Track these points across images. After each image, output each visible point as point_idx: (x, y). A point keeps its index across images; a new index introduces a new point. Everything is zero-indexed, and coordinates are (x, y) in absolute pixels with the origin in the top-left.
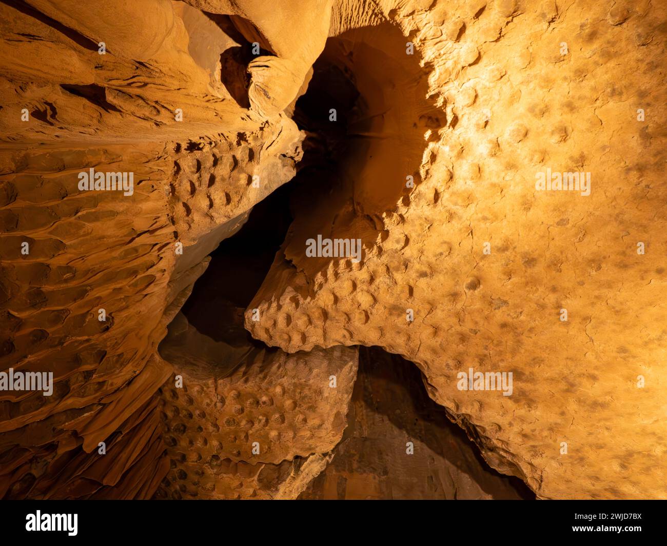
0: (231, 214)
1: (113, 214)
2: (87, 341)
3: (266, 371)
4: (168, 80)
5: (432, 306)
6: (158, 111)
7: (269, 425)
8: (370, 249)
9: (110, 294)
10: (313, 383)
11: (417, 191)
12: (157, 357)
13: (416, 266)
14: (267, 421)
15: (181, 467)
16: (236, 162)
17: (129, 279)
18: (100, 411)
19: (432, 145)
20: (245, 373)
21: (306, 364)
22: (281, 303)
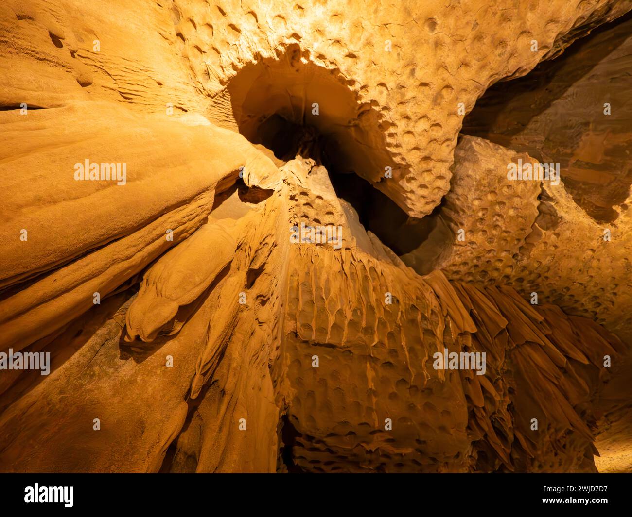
0: (340, 213)
2: (402, 312)
3: (459, 209)
4: (250, 234)
5: (442, 66)
6: (266, 243)
7: (503, 214)
8: (382, 116)
9: (375, 293)
10: (479, 175)
11: (345, 73)
12: (426, 277)
13: (404, 79)
14: (499, 215)
15: (513, 280)
16: (307, 204)
17: (370, 282)
18: (452, 318)
19: (312, 58)
20: (456, 224)
21: (462, 179)
22: (409, 190)
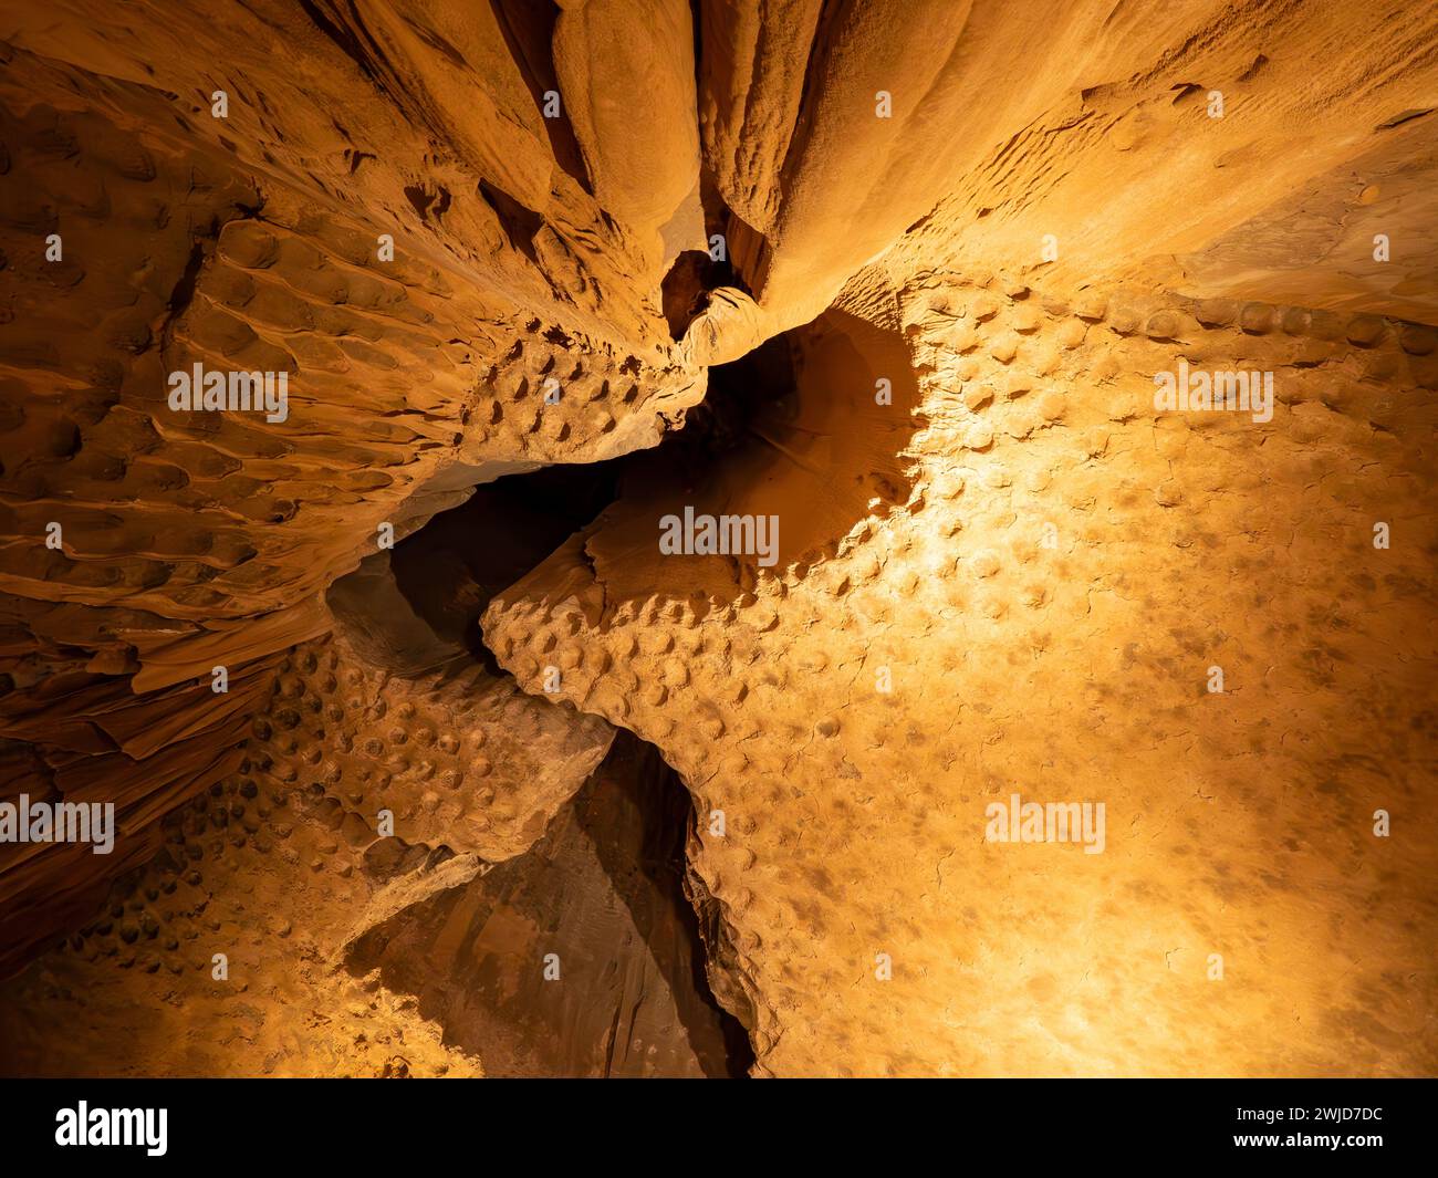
0: (557, 456)
1: (391, 363)
2: (240, 522)
3: (473, 700)
4: (623, 257)
5: (760, 730)
6: (583, 289)
7: (432, 780)
8: (719, 607)
9: (317, 472)
10: (535, 752)
11: (823, 566)
12: (321, 598)
13: (769, 665)
14: (432, 774)
15: (253, 777)
16: (604, 391)
17: (354, 466)
18: (191, 638)
19: (873, 519)
20: (438, 687)
21: (537, 718)
22: (553, 614)
